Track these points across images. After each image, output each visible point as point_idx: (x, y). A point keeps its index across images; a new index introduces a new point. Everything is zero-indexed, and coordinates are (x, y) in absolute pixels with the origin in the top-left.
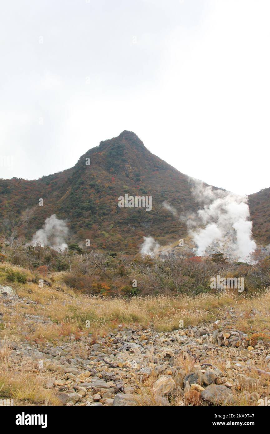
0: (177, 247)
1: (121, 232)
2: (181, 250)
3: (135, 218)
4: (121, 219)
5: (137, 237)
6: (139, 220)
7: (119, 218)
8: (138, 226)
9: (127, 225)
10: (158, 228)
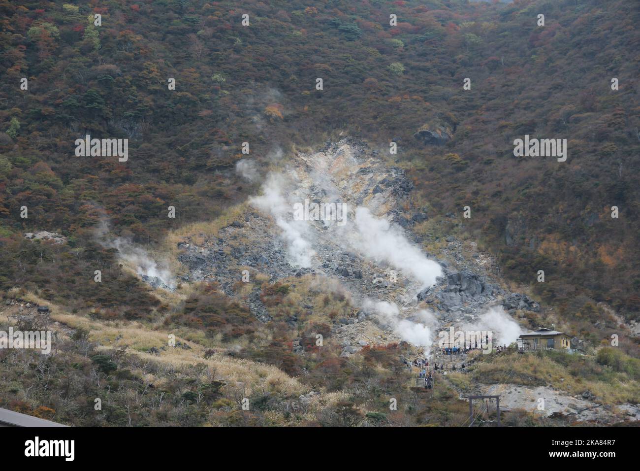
0: (231, 230)
1: (47, 153)
2: (244, 241)
3: (95, 104)
4: (45, 103)
5: (103, 174)
6: (107, 111)
7: (41, 98)
8: (102, 129)
9: (68, 125)
10: (170, 145)
